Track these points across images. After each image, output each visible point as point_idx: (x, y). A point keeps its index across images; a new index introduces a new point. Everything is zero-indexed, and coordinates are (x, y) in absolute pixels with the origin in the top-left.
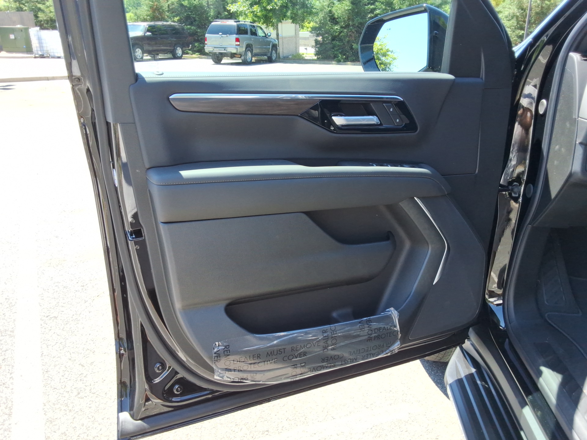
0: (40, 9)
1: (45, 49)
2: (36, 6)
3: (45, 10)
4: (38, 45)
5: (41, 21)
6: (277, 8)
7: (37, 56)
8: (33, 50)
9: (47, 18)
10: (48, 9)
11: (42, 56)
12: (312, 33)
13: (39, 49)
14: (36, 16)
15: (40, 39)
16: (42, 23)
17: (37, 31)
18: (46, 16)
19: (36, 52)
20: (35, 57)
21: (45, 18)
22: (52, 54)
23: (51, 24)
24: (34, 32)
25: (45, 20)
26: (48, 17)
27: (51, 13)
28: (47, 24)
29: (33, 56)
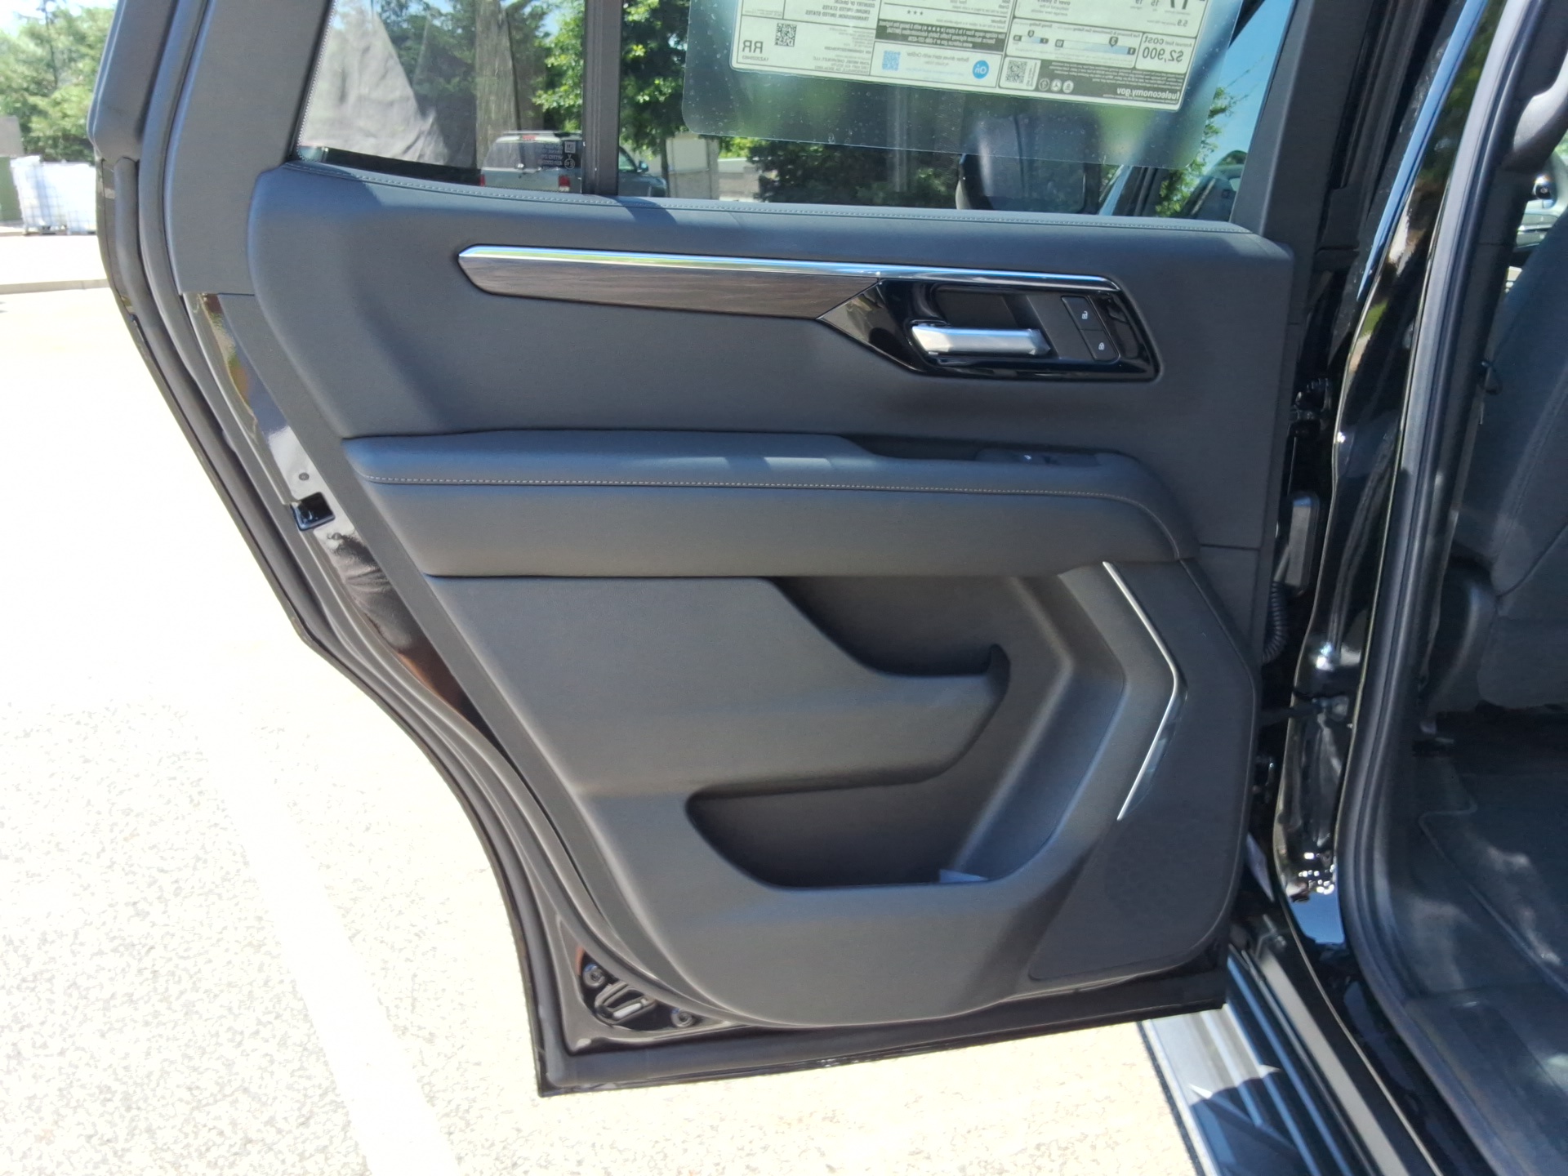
0: (35, 109)
1: (55, 211)
2: (25, 103)
3: (50, 110)
4: (35, 202)
5: (39, 139)
6: (662, 99)
7: (32, 230)
8: (23, 216)
9: (54, 131)
10: (58, 108)
11: (46, 231)
12: (753, 162)
13: (38, 212)
14: (25, 129)
15: (40, 188)
16: (41, 144)
17: (34, 166)
18: (51, 126)
19: (30, 220)
20: (28, 234)
21: (49, 133)
22: (72, 225)
23: (65, 148)
24: (24, 168)
25: (49, 138)
26: (57, 130)
27: (67, 119)
28: (55, 146)
29: (22, 230)
